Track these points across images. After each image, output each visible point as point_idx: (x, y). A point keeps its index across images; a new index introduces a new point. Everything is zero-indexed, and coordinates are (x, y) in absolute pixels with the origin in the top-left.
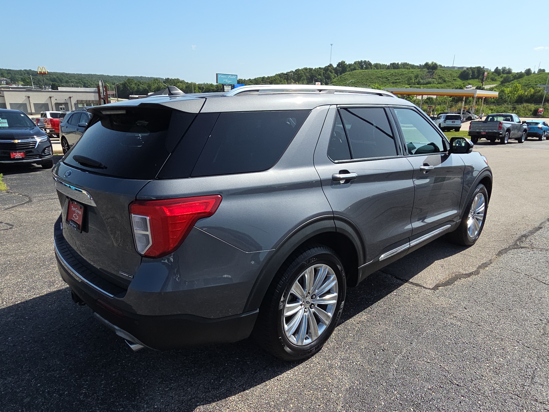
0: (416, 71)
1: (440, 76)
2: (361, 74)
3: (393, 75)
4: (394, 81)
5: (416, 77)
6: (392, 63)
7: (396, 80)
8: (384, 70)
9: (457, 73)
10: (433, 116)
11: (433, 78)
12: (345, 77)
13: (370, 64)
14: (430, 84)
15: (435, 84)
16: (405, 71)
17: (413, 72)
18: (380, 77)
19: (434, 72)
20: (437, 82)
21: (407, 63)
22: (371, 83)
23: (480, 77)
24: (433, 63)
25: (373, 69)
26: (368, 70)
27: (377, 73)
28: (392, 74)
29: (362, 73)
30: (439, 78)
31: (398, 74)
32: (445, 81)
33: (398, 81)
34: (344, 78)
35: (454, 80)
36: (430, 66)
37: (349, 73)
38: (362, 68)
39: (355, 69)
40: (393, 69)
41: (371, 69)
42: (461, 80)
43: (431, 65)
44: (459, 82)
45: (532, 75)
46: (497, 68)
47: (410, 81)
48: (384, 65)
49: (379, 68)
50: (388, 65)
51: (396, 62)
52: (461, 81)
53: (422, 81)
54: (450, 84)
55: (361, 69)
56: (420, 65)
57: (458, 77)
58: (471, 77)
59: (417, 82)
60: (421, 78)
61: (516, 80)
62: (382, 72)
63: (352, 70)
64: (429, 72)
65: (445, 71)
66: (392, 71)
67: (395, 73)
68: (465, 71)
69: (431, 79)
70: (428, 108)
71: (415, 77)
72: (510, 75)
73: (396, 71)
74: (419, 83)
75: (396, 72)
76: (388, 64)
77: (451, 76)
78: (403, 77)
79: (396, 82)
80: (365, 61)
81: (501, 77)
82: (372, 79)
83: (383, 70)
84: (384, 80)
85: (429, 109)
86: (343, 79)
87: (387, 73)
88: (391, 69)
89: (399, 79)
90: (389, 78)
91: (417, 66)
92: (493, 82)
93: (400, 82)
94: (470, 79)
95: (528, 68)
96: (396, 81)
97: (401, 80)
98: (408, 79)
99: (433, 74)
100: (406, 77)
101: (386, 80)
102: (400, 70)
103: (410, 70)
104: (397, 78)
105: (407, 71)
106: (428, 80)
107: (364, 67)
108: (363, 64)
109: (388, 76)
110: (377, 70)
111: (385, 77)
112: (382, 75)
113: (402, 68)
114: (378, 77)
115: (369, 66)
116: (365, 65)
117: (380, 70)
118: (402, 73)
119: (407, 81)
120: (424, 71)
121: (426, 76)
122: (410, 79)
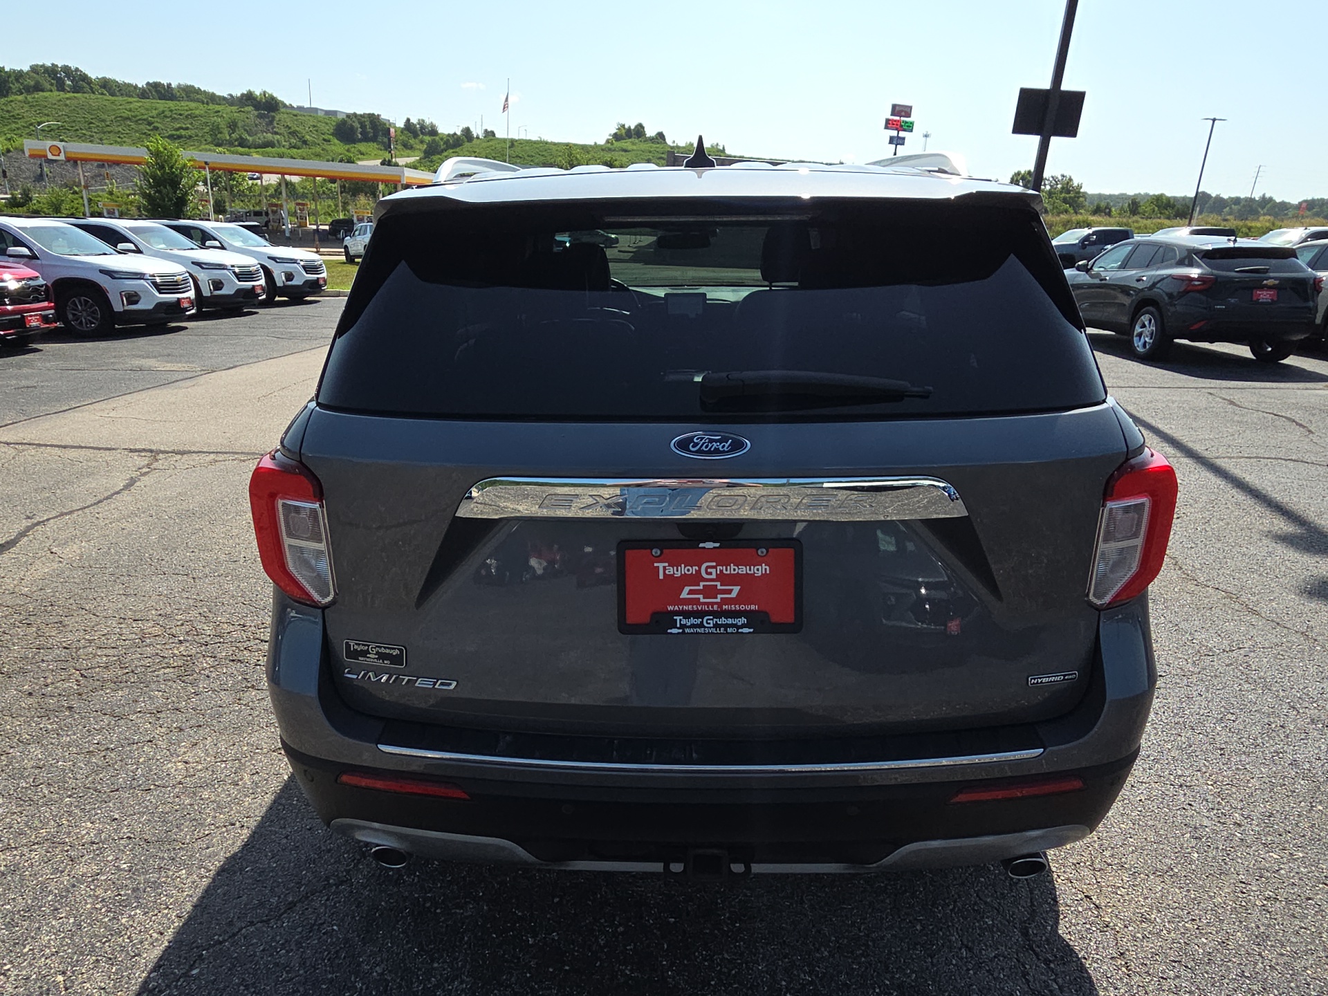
0: (229, 112)
1: (290, 128)
2: (66, 105)
3: (166, 117)
4: (174, 132)
5: (233, 126)
6: (151, 82)
7: (177, 129)
8: (135, 99)
9: (327, 124)
10: (315, 227)
11: (276, 133)
12: (10, 108)
13: (84, 78)
14: (272, 147)
15: (284, 146)
16: (197, 108)
17: (219, 112)
18: (128, 118)
19: (273, 117)
20: (287, 144)
21: (193, 87)
22: (104, 133)
23: (380, 139)
24: (265, 95)
25: (99, 94)
26: (86, 95)
27: (114, 107)
28: (163, 112)
29: (68, 102)
30: (290, 133)
31: (181, 115)
32: (305, 142)
33: (183, 132)
34: (8, 111)
35: (324, 140)
36: (259, 102)
37: (20, 98)
38: (61, 87)
39: (38, 88)
40: (160, 99)
41: (94, 93)
42: (341, 141)
43: (261, 98)
44: (338, 147)
45: (475, 141)
46: (408, 120)
47: (219, 136)
48: (129, 85)
49: (118, 93)
50: (140, 86)
51: (165, 82)
52: (342, 144)
53: (250, 139)
54: (318, 150)
55: (58, 90)
56: (231, 95)
57: (332, 134)
58: (360, 136)
59: (237, 140)
60: (245, 130)
61: (451, 151)
62: (132, 106)
63: (29, 90)
64: (260, 116)
65: (299, 117)
66: (162, 105)
67: (171, 111)
68: (343, 122)
69: (269, 135)
70: (298, 207)
71: (230, 127)
72: (437, 138)
73: (171, 104)
74: (242, 143)
75: (173, 108)
76: (141, 83)
77: (317, 131)
78: (196, 124)
79: (179, 137)
80: (66, 69)
81: (422, 142)
82: (104, 121)
83: (130, 99)
84: (144, 128)
85: (300, 209)
86: (7, 115)
87: (147, 110)
88: (154, 99)
89: (187, 129)
90: (156, 124)
91: (224, 98)
92: (408, 151)
93: (190, 137)
94: (360, 141)
95: (465, 126)
96: (178, 133)
97: (193, 132)
98: (212, 130)
99: (271, 122)
100: (206, 124)
101: (149, 128)
102: (183, 104)
103: (211, 106)
104: (178, 125)
105: (199, 109)
106: (264, 138)
107: (69, 85)
108: (63, 74)
109: (153, 117)
110: (113, 98)
111: (144, 120)
112: (133, 114)
113: (185, 98)
114: (121, 117)
115: (85, 85)
116: (69, 79)
117: (120, 98)
118: (190, 112)
119: (211, 135)
120: (248, 112)
121: (256, 125)
122: (216, 130)
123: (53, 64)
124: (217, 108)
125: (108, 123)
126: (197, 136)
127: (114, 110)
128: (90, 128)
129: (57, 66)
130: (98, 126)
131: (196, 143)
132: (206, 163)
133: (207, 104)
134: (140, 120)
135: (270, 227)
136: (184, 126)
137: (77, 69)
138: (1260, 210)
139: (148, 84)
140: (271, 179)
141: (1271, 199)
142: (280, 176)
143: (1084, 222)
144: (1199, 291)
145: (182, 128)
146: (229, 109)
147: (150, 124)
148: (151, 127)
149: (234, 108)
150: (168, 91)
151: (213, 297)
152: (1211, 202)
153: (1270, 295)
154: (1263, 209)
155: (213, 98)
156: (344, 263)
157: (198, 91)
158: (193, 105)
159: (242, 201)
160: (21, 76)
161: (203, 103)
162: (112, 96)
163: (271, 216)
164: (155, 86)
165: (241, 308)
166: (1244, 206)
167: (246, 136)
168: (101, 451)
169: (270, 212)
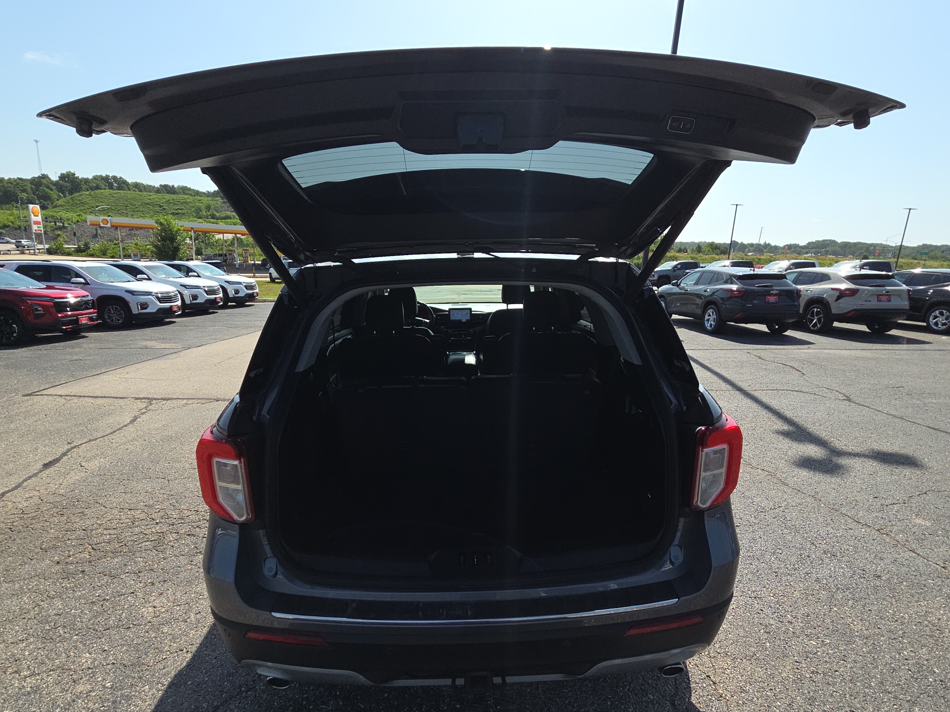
0: (206, 200)
2: (113, 197)
3: (170, 203)
4: (175, 211)
5: (208, 208)
6: (163, 184)
7: (176, 210)
8: (153, 194)
10: (253, 262)
11: (232, 212)
12: (80, 198)
13: (125, 182)
14: (230, 219)
17: (201, 200)
18: (148, 204)
21: (187, 187)
22: (134, 211)
25: (133, 191)
26: (125, 191)
27: (141, 198)
28: (169, 200)
29: (114, 195)
31: (179, 202)
33: (180, 211)
34: (79, 200)
37: (87, 193)
38: (111, 187)
39: (98, 188)
40: (167, 193)
41: (130, 190)
47: (200, 213)
48: (151, 186)
49: (143, 191)
50: (156, 186)
51: (170, 184)
53: (217, 214)
55: (109, 189)
56: (208, 192)
59: (210, 215)
60: (215, 210)
62: (151, 197)
63: (92, 189)
66: (168, 197)
67: (173, 200)
69: (229, 212)
70: (243, 252)
71: (207, 208)
73: (174, 196)
74: (213, 217)
75: (175, 198)
76: (157, 185)
78: (188, 207)
79: (178, 214)
80: (114, 178)
82: (135, 205)
83: (150, 194)
84: (157, 209)
85: (245, 253)
86: (79, 202)
87: (160, 199)
88: (164, 193)
89: (182, 209)
90: (165, 207)
91: (204, 193)
93: (184, 214)
96: (177, 212)
97: (185, 211)
98: (196, 210)
100: (193, 207)
101: (160, 209)
102: (180, 196)
103: (196, 197)
104: (177, 207)
105: (190, 199)
106: (225, 213)
107: (116, 186)
108: (112, 180)
109: (163, 203)
110: (141, 193)
111: (158, 204)
112: (152, 201)
113: (182, 193)
114: (144, 203)
115: (125, 186)
116: (116, 183)
117: (145, 193)
118: (184, 200)
119: (196, 213)
120: (217, 201)
121: (222, 207)
122: (198, 210)
123: (106, 175)
124: (200, 198)
125: (137, 206)
126: (187, 213)
127: (141, 199)
128: (126, 209)
129: (109, 176)
130: (131, 208)
131: (187, 217)
132: (192, 228)
133: (194, 196)
134: (155, 204)
135: (227, 263)
136: (180, 208)
137: (121, 178)
138: (764, 250)
139: (161, 185)
140: (230, 236)
141: (769, 244)
142: (234, 235)
143: (673, 256)
144: (737, 297)
145: (179, 209)
146: (207, 198)
147: (161, 206)
148: (162, 208)
149: (210, 198)
150: (172, 189)
151: (191, 304)
152: (738, 246)
153: (775, 299)
154: (765, 249)
155: (197, 193)
156: (269, 282)
157: (190, 189)
158: (186, 197)
159: (212, 248)
160: (87, 181)
161: (192, 195)
162: (140, 192)
163: (228, 257)
164: (166, 186)
165: (208, 310)
166: (756, 248)
167: (215, 213)
168: (118, 399)
169: (227, 254)
